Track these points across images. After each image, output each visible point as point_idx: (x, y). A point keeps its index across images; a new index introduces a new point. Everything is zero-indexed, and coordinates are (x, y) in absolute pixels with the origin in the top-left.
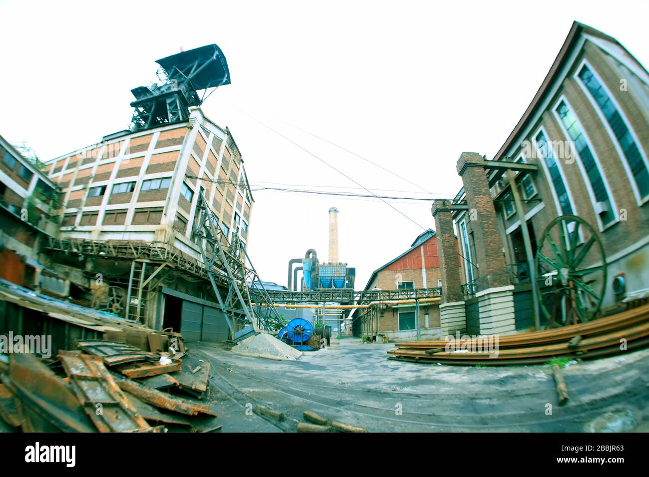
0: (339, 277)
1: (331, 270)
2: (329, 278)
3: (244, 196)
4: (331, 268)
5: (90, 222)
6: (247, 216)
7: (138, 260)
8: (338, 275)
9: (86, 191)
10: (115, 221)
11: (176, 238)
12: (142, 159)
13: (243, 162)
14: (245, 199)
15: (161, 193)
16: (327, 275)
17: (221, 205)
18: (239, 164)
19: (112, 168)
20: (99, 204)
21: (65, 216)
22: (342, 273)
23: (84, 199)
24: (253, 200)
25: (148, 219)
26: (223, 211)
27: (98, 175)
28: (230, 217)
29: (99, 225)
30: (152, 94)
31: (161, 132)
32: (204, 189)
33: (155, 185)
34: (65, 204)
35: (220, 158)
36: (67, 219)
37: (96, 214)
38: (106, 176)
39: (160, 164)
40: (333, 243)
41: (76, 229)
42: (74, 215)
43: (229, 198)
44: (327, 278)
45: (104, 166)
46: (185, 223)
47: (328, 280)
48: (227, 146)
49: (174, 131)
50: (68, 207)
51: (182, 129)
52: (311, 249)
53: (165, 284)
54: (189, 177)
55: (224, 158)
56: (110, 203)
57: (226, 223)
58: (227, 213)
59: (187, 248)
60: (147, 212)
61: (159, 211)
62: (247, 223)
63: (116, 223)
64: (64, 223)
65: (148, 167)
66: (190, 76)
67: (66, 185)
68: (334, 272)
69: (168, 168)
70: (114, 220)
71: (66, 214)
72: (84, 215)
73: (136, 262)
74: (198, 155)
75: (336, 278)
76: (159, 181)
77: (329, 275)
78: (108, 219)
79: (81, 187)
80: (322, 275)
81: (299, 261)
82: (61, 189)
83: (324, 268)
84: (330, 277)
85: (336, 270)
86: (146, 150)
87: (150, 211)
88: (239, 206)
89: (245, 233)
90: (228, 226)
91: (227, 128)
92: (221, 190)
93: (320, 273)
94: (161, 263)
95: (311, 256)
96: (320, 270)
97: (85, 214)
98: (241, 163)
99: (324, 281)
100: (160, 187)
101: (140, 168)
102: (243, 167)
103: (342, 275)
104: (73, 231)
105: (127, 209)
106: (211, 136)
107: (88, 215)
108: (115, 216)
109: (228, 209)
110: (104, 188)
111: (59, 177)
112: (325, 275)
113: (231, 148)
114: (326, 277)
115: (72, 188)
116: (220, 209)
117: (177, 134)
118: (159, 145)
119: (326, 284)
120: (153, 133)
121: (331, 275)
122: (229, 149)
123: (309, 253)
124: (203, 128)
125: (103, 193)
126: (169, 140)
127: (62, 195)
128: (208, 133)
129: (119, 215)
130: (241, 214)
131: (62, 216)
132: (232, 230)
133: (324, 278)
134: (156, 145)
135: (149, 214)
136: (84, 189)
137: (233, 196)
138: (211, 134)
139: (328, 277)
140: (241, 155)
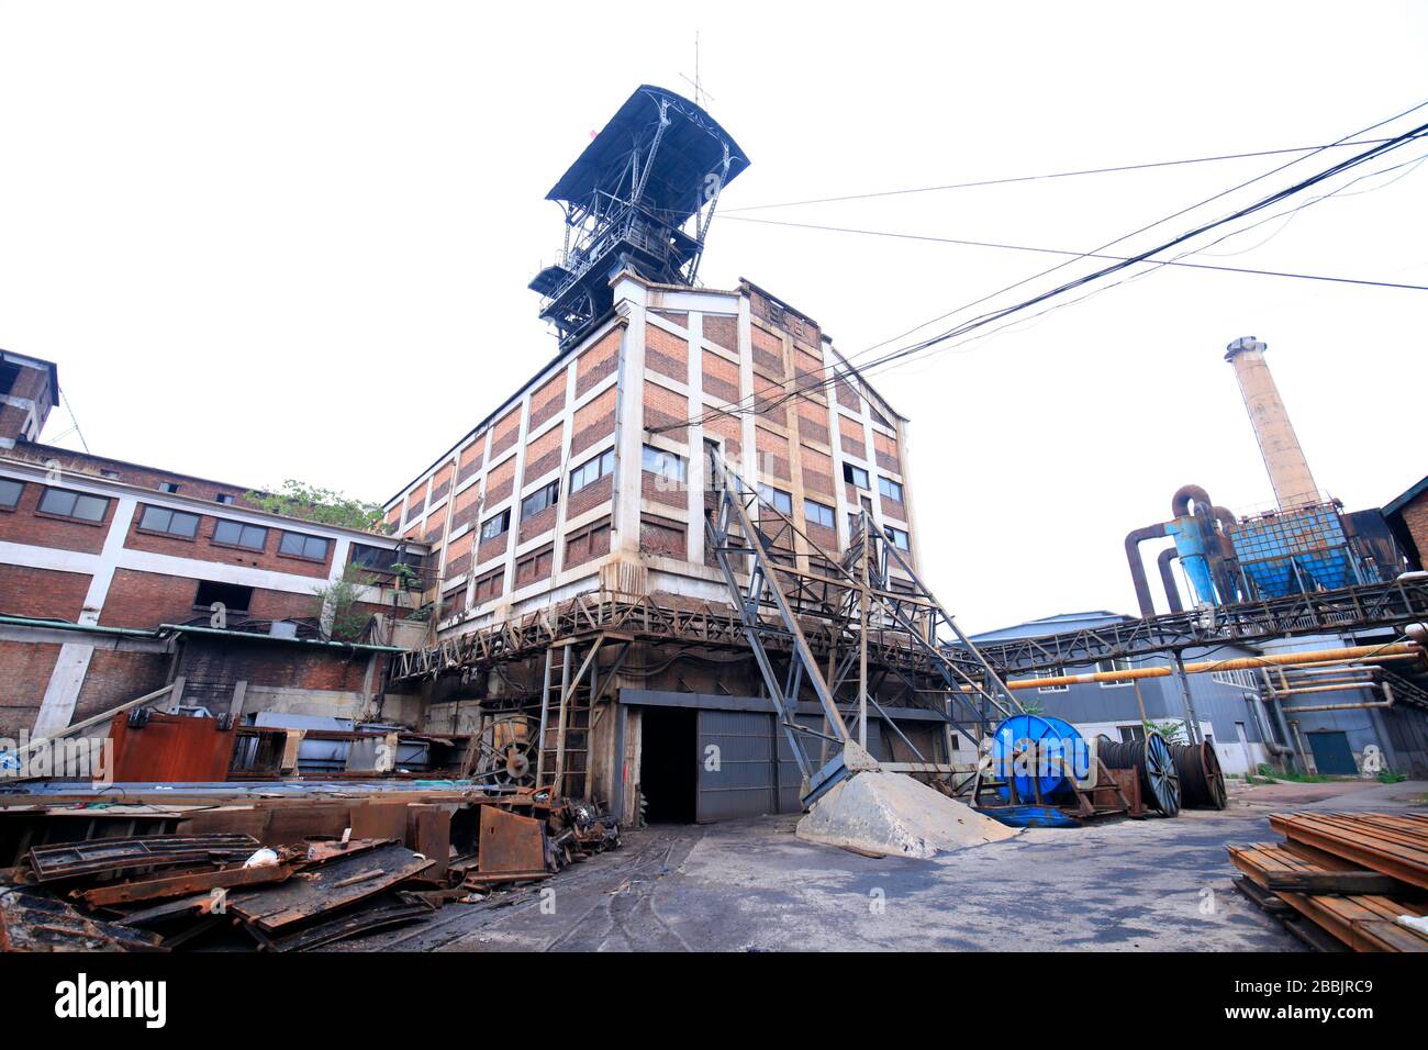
0: (1319, 551)
1: (1279, 536)
2: (1279, 563)
3: (865, 416)
4: (1277, 528)
5: (492, 592)
6: (891, 460)
7: (556, 644)
8: (1312, 545)
9: (476, 532)
10: (537, 573)
11: (650, 570)
12: (560, 428)
13: (829, 340)
14: (870, 424)
15: (603, 488)
16: (1268, 555)
17: (788, 462)
18: (819, 348)
19: (513, 467)
20: (503, 551)
21: (446, 599)
22: (1327, 535)
23: (475, 550)
24: (898, 418)
25: (591, 547)
26: (800, 472)
27: (491, 492)
28: (831, 480)
29: (509, 595)
30: (574, 277)
31: (579, 357)
32: (719, 443)
33: (591, 474)
34: (441, 575)
35: (745, 358)
36: (450, 603)
37: (498, 573)
38: (505, 489)
39: (592, 427)
40: (1279, 445)
41: (467, 618)
42: (462, 590)
43: (811, 436)
44: (1270, 564)
45: (500, 469)
46: (682, 532)
47: (1277, 569)
48: (759, 322)
49: (600, 345)
50: (446, 579)
51: (612, 336)
52: (1189, 487)
53: (636, 681)
54: (655, 431)
55: (758, 354)
56: (521, 540)
57: (820, 499)
58: (817, 474)
59: (701, 584)
60: (587, 534)
61: (604, 526)
62: (897, 478)
63: (539, 576)
64: (445, 614)
65: (573, 440)
66: (635, 196)
67: (437, 534)
68: (1291, 541)
69: (607, 427)
70: (533, 573)
71: (445, 593)
72: (479, 584)
73: (554, 649)
74: (670, 375)
75: (1307, 558)
76: (597, 461)
77: (1277, 553)
78: (524, 575)
79: (464, 529)
80: (1251, 558)
81: (1156, 531)
82: (429, 548)
83: (1250, 533)
84: (1281, 557)
85: (1298, 532)
86: (563, 408)
87: (593, 532)
88: (853, 445)
89: (898, 505)
90: (829, 501)
91: (742, 280)
92: (778, 429)
93: (1238, 552)
94: (595, 636)
95: (1191, 505)
96: (1236, 544)
97: (482, 581)
98: (824, 344)
99: (1266, 574)
100: (600, 474)
101: (560, 449)
102: (834, 351)
103: (1331, 543)
104: (462, 623)
105: (553, 542)
106: (695, 321)
107: (486, 580)
108: (534, 564)
109: (818, 464)
110: (507, 514)
111: (422, 525)
112: (1260, 556)
113: (779, 322)
114: (1265, 560)
115: (448, 536)
116: (789, 472)
117: (604, 352)
118: (581, 388)
119: (1274, 584)
120: (566, 368)
121: (1285, 552)
122: (767, 327)
123: (1181, 500)
124: (662, 313)
125: (506, 526)
126: (596, 368)
127: (433, 556)
128: (681, 318)
129: (542, 559)
130: (871, 464)
131: (439, 601)
132: (844, 508)
133: (1262, 566)
134: (577, 389)
135: (592, 536)
136: (472, 530)
137: (827, 430)
138: (692, 316)
139: (1274, 559)
140: (814, 325)
